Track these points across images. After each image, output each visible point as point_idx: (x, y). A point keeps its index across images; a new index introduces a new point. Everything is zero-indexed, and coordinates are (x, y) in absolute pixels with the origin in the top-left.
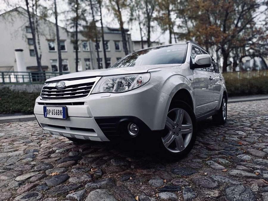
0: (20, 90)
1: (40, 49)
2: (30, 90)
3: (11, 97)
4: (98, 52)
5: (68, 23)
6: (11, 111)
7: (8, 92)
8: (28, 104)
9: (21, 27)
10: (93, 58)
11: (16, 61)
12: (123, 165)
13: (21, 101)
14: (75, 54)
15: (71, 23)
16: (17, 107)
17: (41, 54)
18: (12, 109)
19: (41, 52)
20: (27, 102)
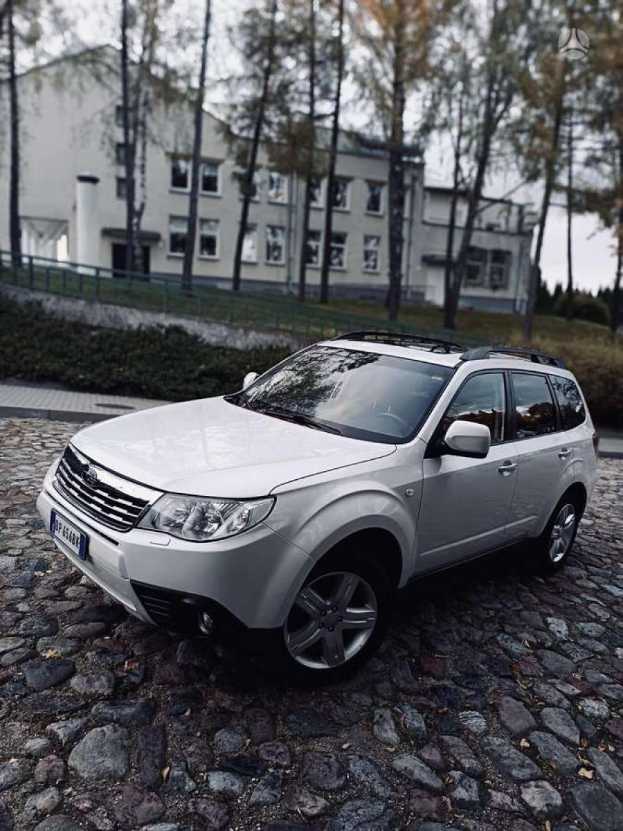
0: (69, 313)
1: (142, 185)
2: (93, 319)
3: (42, 334)
4: (307, 208)
5: (235, 115)
6: (35, 374)
7: (36, 318)
8: (80, 360)
9: (102, 112)
10: (293, 226)
11: (75, 208)
12: (195, 668)
13: (65, 350)
14: (240, 206)
15: (243, 117)
16: (51, 368)
17: (144, 201)
18: (40, 369)
19: (145, 197)
20: (79, 356)
